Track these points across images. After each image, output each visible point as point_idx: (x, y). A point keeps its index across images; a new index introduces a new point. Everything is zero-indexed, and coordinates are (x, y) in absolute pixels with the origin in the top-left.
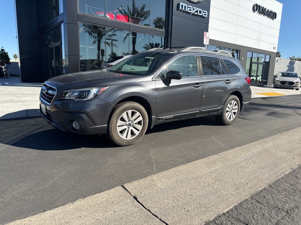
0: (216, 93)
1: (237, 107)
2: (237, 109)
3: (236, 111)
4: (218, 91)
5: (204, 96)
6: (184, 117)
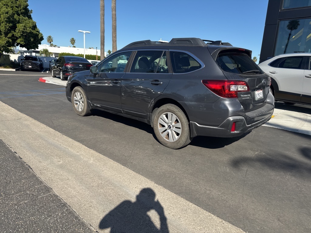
0: (137, 94)
1: (179, 125)
2: (180, 128)
3: (179, 131)
4: (139, 92)
5: (123, 94)
6: (112, 111)
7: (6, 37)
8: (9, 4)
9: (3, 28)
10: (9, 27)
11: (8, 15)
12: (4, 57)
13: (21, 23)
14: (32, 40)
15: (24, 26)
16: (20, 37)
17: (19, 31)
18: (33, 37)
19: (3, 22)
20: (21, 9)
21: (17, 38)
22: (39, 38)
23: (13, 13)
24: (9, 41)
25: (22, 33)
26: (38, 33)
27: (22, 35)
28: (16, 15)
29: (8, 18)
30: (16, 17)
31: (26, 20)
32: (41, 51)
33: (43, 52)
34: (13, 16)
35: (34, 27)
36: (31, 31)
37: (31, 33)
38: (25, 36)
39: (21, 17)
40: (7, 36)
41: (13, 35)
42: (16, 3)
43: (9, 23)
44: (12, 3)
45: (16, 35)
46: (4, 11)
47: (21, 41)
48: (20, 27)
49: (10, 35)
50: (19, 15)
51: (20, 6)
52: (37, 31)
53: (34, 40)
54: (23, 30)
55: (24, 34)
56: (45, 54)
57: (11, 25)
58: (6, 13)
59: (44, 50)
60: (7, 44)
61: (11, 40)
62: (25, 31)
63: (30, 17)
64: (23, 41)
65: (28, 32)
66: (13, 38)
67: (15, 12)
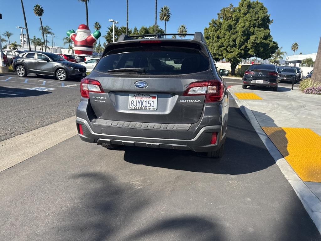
7: (238, 49)
8: (248, 19)
9: (238, 41)
10: (244, 40)
11: (243, 29)
12: (246, 67)
13: (254, 35)
14: (261, 50)
15: (256, 37)
16: (251, 48)
17: (250, 42)
18: (262, 47)
19: (239, 36)
20: (259, 21)
21: (249, 49)
22: (270, 47)
23: (251, 26)
24: (241, 53)
25: (252, 44)
26: (269, 42)
27: (252, 46)
28: (252, 28)
29: (244, 32)
30: (252, 29)
31: (261, 31)
32: (304, 61)
33: (306, 61)
34: (249, 29)
35: (267, 37)
36: (261, 41)
37: (261, 43)
38: (255, 46)
39: (256, 28)
40: (241, 48)
41: (246, 47)
42: (255, 16)
43: (244, 36)
44: (252, 17)
45: (248, 46)
46: (241, 26)
47: (252, 52)
48: (252, 38)
49: (243, 47)
50: (254, 27)
51: (258, 18)
52: (269, 41)
53: (264, 49)
54: (254, 41)
55: (254, 45)
56: (307, 63)
57: (245, 37)
58: (242, 28)
59: (307, 59)
60: (238, 56)
61: (243, 52)
62: (255, 42)
63: (267, 28)
64: (253, 52)
65: (258, 42)
66: (245, 49)
67: (252, 25)
